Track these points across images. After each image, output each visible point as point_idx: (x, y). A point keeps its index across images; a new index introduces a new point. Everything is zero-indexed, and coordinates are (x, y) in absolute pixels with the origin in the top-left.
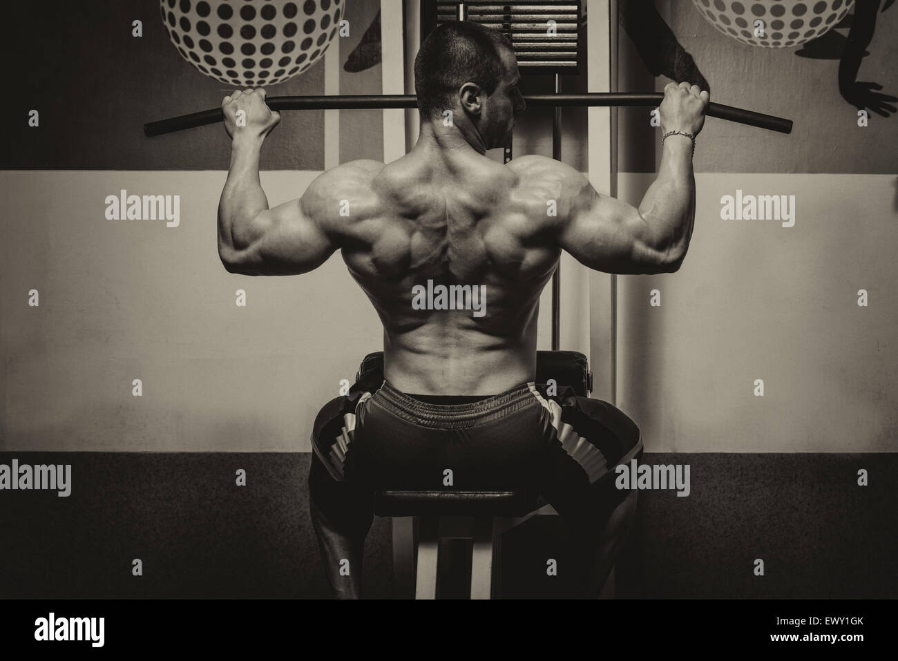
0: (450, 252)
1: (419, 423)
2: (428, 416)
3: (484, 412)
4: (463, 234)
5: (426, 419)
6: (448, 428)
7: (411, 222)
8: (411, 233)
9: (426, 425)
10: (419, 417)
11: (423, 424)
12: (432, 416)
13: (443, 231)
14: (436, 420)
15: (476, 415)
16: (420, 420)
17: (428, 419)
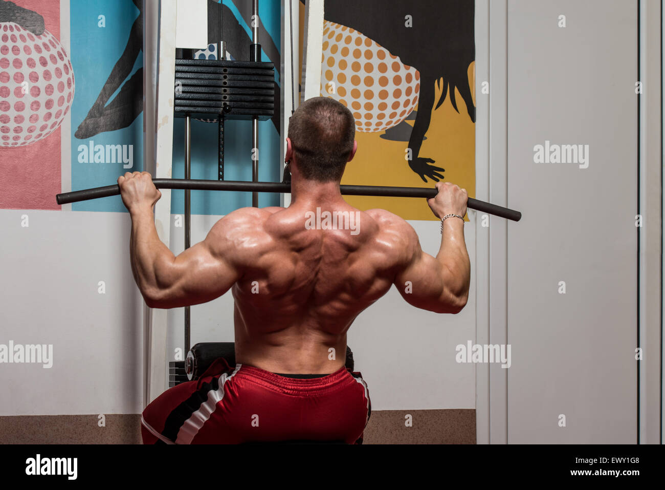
0: (320, 276)
1: (284, 392)
2: (290, 387)
3: (329, 384)
4: (336, 264)
5: (289, 389)
6: (304, 396)
7: (296, 254)
8: (295, 261)
9: (289, 394)
10: (284, 388)
11: (287, 393)
12: (293, 387)
13: (318, 261)
14: (296, 390)
15: (324, 386)
16: (284, 390)
17: (291, 390)
